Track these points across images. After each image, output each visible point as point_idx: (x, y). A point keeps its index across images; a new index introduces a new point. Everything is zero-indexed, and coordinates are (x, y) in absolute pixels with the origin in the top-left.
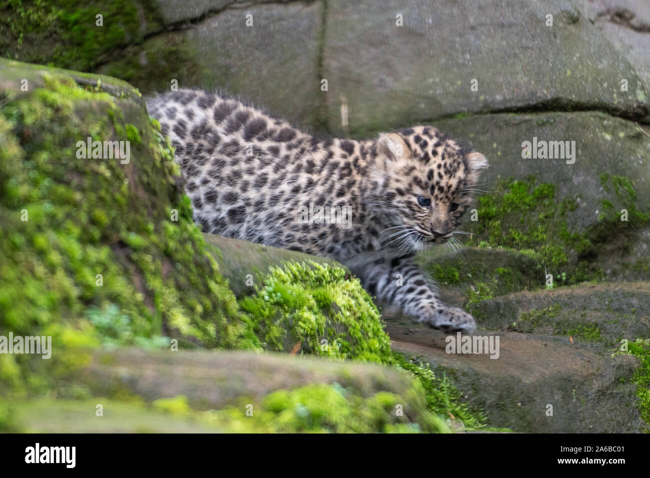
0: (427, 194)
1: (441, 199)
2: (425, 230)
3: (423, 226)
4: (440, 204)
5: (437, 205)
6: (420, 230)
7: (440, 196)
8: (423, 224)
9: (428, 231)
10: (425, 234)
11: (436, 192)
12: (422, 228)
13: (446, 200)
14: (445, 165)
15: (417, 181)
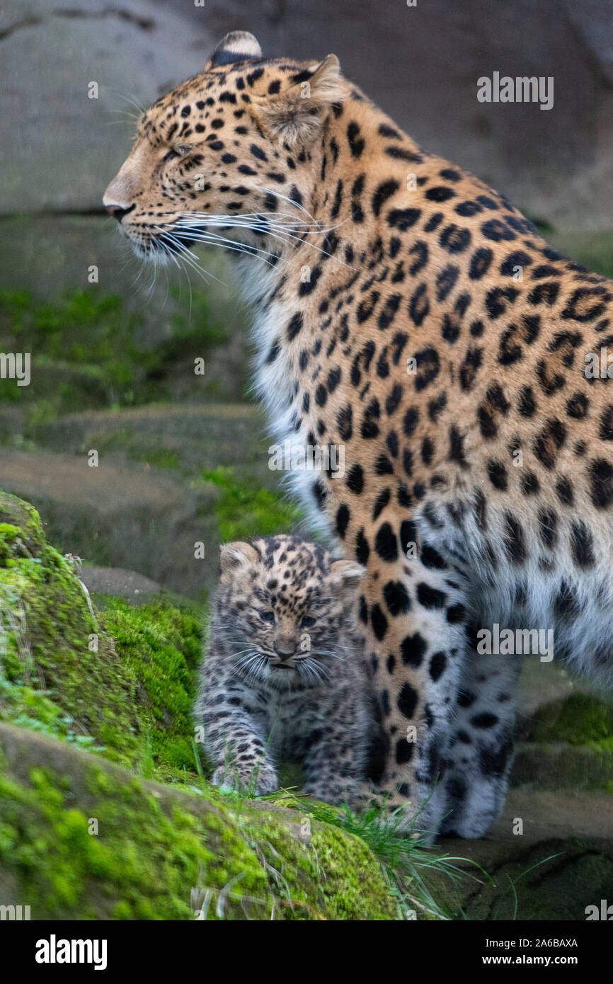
0: (267, 607)
1: (285, 612)
2: (268, 650)
3: (266, 647)
4: (284, 618)
5: (280, 619)
6: (263, 651)
7: (283, 609)
8: (266, 644)
9: (271, 651)
10: (269, 656)
11: (278, 604)
12: (265, 649)
13: (292, 614)
14: (295, 572)
15: (257, 592)
